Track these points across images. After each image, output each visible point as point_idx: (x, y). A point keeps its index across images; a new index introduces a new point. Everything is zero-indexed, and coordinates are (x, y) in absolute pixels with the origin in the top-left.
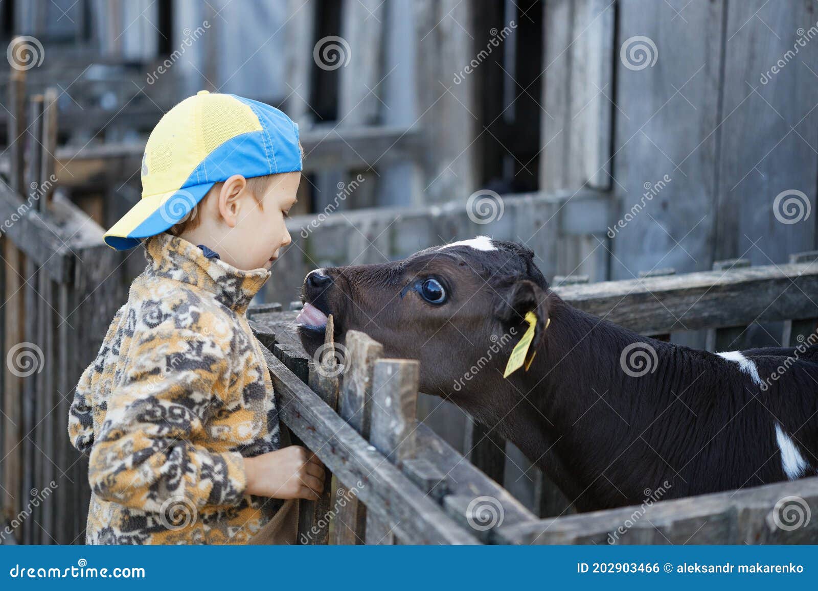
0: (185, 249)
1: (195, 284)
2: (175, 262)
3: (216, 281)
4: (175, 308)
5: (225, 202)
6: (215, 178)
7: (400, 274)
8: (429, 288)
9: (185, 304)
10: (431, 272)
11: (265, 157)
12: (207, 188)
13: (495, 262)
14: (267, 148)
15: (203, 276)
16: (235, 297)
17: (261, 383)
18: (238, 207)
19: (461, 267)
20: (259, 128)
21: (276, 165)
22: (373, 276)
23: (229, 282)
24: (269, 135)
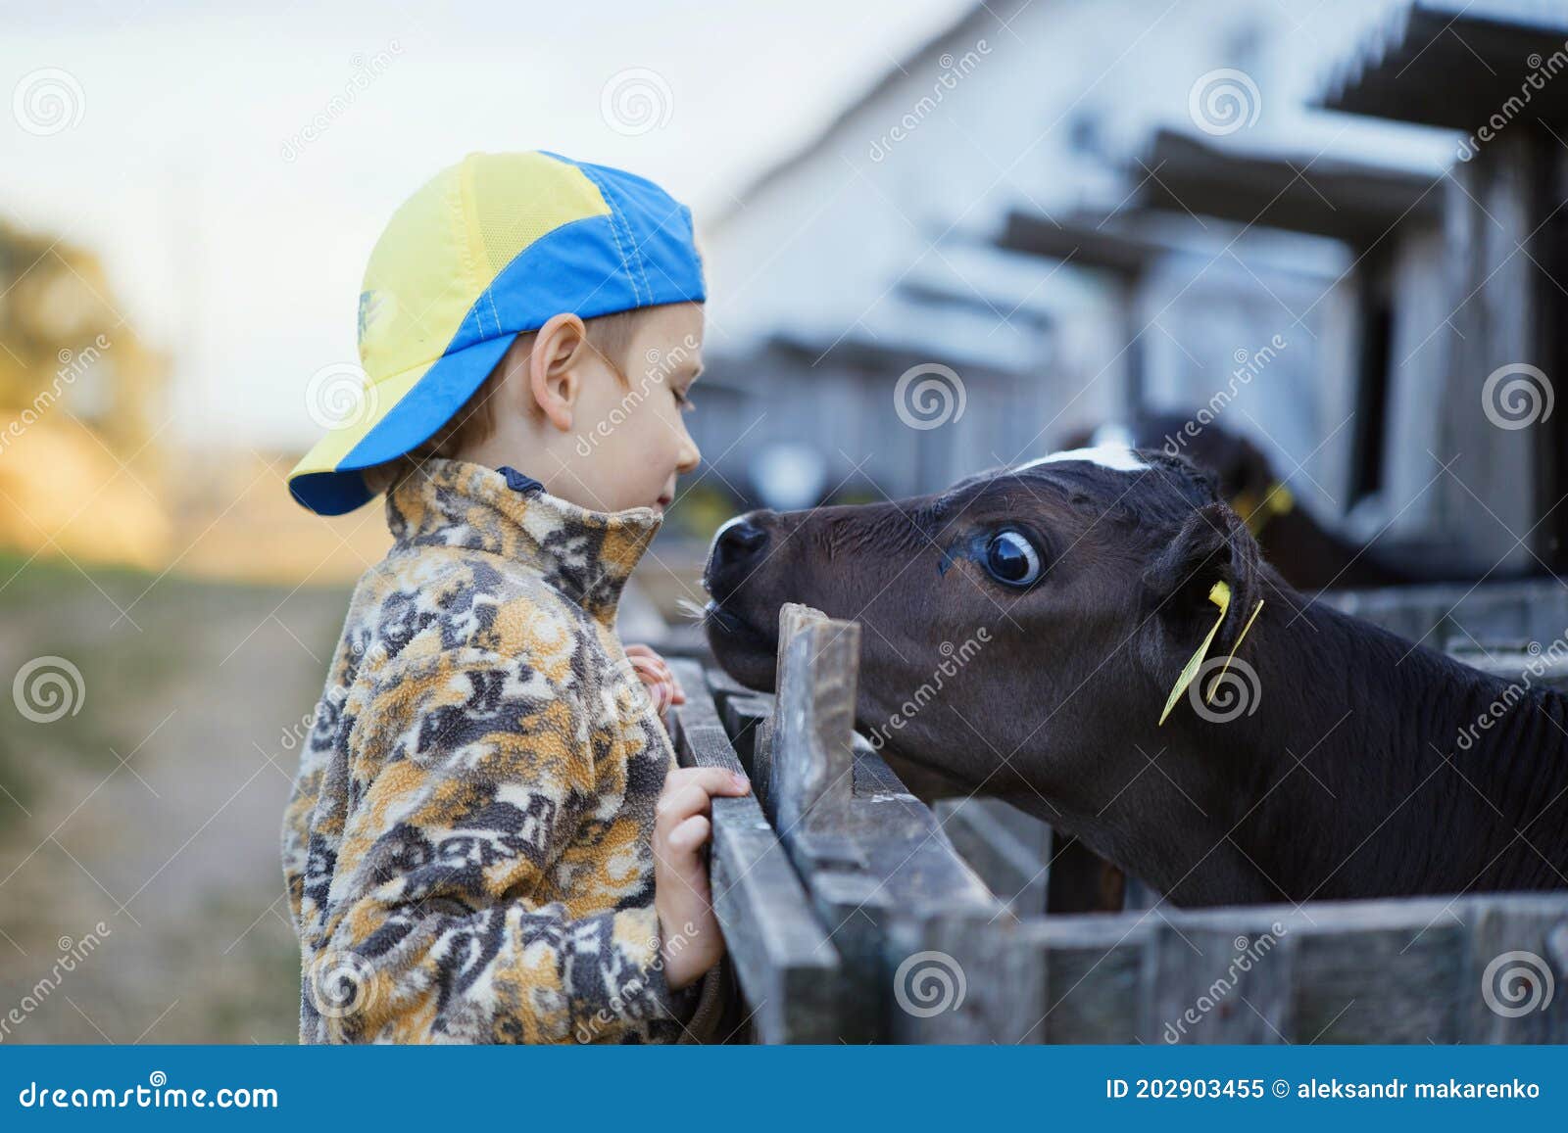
0: (471, 479)
1: (497, 550)
2: (451, 511)
3: (542, 543)
4: (446, 601)
5: (545, 377)
6: (515, 324)
7: (938, 518)
8: (1000, 552)
9: (467, 590)
10: (1010, 516)
11: (622, 270)
12: (503, 344)
13: (1149, 496)
14: (625, 250)
15: (513, 534)
16: (588, 579)
17: (654, 756)
18: (573, 384)
19: (1077, 506)
20: (604, 209)
21: (648, 286)
22: (877, 527)
23: (573, 544)
24: (626, 223)
